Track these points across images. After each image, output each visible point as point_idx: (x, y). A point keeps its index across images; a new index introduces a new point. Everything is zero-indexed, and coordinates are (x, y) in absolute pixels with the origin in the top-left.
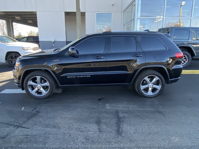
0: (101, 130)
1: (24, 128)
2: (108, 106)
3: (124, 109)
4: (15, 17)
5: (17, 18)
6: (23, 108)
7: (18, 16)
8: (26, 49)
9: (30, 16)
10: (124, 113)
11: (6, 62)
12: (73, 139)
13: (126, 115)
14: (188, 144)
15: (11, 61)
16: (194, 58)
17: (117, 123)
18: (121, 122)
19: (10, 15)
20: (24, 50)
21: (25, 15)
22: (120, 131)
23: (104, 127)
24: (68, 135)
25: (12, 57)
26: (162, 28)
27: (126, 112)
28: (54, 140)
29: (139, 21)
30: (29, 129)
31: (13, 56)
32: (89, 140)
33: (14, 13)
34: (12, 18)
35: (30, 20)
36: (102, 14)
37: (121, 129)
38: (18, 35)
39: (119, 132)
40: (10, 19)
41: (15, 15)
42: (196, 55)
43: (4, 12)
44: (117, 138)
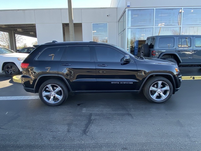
0: (70, 130)
1: (2, 129)
2: (84, 110)
3: (98, 113)
4: (17, 30)
5: (18, 30)
6: (7, 112)
7: (20, 28)
8: (21, 59)
9: (32, 28)
10: (97, 115)
11: (3, 72)
12: (42, 138)
13: (98, 118)
14: (142, 141)
15: (8, 71)
16: (181, 65)
17: (86, 125)
18: (90, 123)
19: (12, 27)
20: (19, 60)
21: (26, 27)
22: (87, 131)
23: (73, 128)
24: (39, 134)
25: (8, 68)
26: (152, 36)
27: (99, 115)
28: (25, 138)
29: (130, 30)
30: (7, 130)
31: (9, 66)
32: (55, 138)
33: (16, 26)
34: (14, 30)
35: (32, 31)
36: (99, 25)
37: (88, 129)
38: (23, 46)
39: (85, 132)
40: (13, 32)
41: (17, 27)
42: (181, 62)
43: (5, 25)
44: (81, 136)
